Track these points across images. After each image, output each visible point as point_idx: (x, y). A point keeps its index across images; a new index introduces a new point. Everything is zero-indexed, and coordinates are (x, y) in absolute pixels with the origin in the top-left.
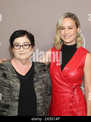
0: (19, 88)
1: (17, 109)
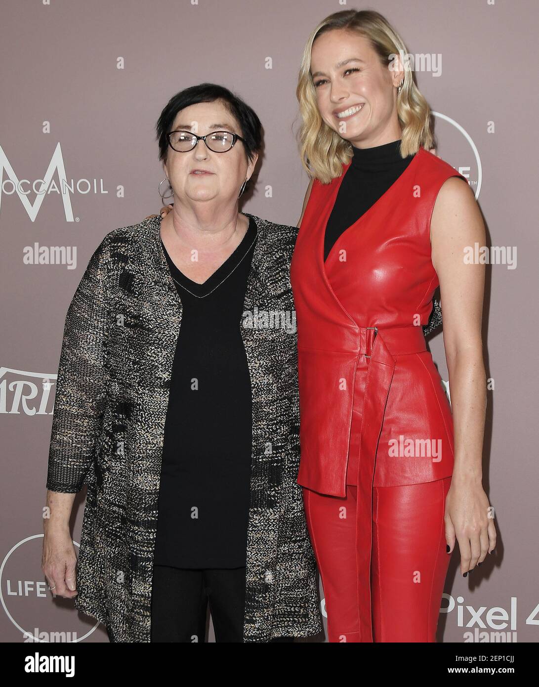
0: (174, 332)
1: (164, 421)
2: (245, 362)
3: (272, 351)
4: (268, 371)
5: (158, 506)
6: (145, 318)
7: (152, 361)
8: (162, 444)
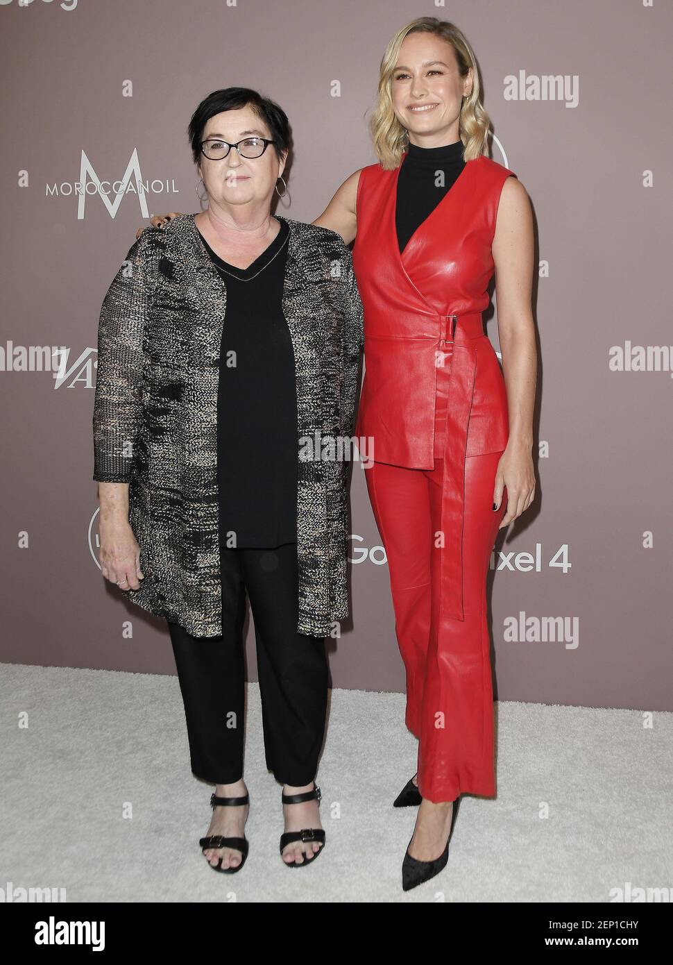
0: (220, 313)
1: (216, 399)
2: (289, 337)
3: (314, 327)
4: (312, 346)
5: (217, 481)
6: (191, 301)
7: (201, 341)
8: (216, 422)
